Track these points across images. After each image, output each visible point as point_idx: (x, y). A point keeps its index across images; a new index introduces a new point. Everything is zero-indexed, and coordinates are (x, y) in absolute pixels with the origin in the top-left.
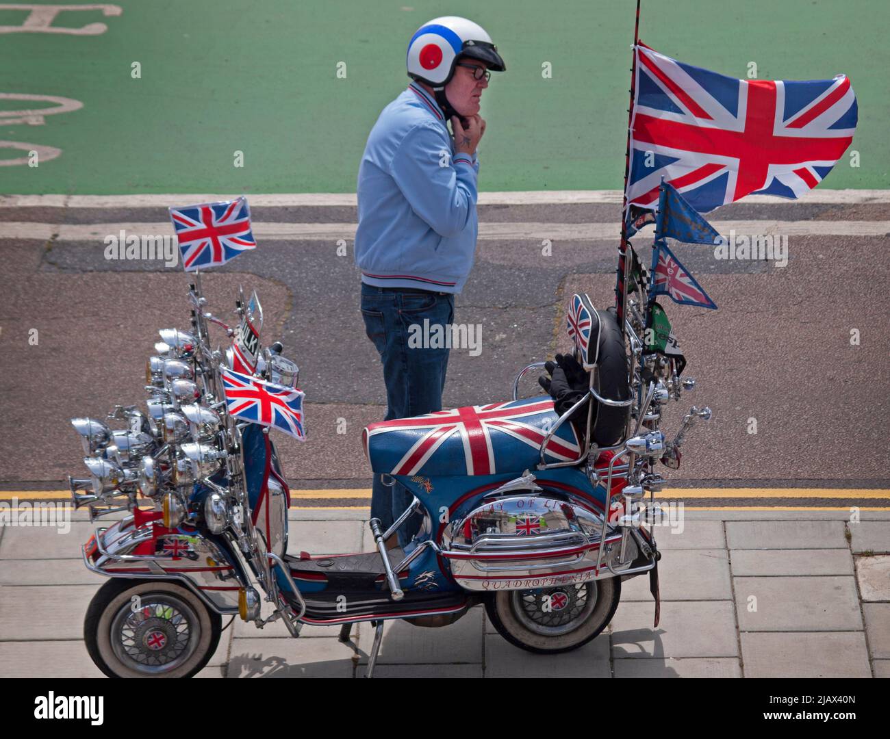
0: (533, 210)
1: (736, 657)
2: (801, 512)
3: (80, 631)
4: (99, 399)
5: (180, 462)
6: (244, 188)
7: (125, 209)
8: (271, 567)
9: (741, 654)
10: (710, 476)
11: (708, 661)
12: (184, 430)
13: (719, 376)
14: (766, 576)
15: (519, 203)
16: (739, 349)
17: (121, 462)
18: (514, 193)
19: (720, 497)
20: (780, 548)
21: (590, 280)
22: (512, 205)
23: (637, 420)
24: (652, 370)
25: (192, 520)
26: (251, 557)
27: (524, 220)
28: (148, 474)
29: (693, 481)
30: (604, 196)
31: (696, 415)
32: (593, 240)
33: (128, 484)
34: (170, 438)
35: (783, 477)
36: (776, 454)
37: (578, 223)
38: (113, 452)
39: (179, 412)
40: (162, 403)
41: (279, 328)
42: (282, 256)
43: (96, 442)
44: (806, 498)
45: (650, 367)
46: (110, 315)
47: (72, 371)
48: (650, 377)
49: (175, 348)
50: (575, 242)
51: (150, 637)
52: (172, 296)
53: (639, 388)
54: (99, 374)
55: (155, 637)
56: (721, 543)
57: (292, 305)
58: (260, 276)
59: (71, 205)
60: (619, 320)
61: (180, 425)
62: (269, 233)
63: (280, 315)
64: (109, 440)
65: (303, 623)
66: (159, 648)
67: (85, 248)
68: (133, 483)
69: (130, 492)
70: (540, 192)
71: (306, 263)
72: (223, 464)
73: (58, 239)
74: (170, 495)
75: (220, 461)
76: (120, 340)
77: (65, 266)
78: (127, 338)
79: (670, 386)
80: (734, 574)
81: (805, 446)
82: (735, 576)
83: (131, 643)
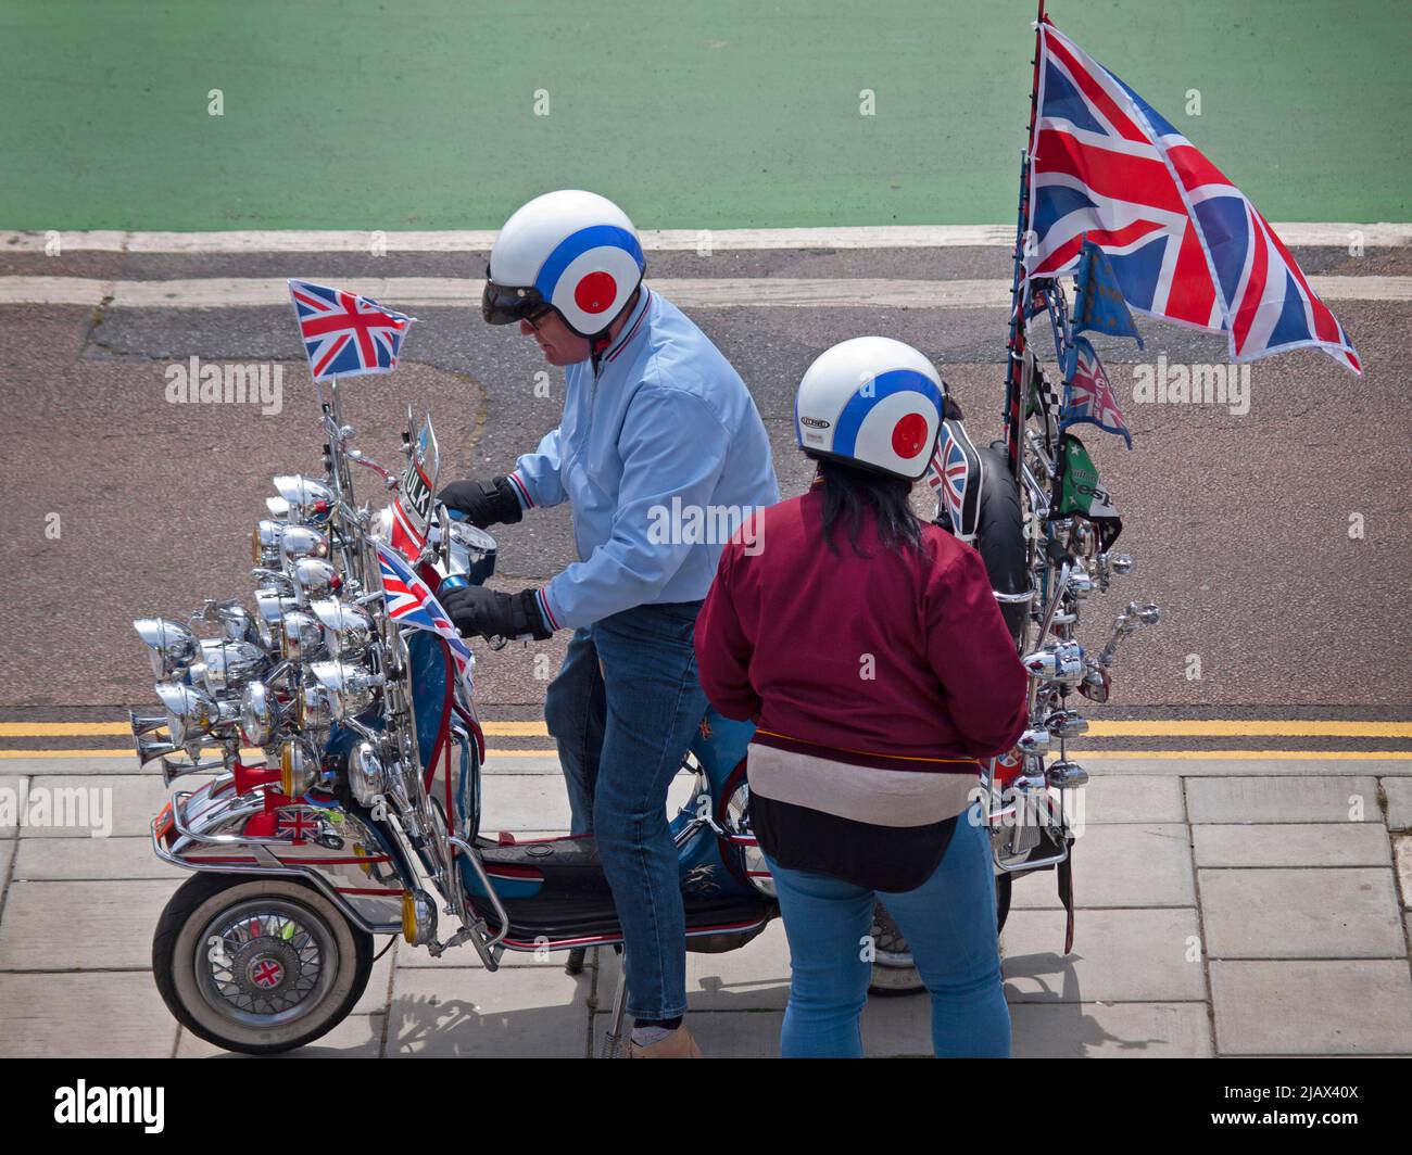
0: (874, 256)
1: (1202, 1001)
2: (1304, 761)
3: (146, 957)
4: (180, 570)
5: (310, 691)
6: (411, 221)
7: (219, 254)
8: (454, 858)
9: (1210, 996)
10: (1161, 700)
11: (1158, 1008)
12: (315, 639)
13: (1174, 533)
14: (1250, 868)
15: (851, 246)
16: (1206, 490)
17: (213, 690)
18: (843, 229)
19: (1177, 734)
20: (1274, 821)
21: (967, 374)
22: (841, 250)
23: (1040, 624)
24: (1065, 544)
25: (328, 783)
26: (423, 845)
27: (860, 275)
28: (257, 710)
29: (1132, 708)
30: (989, 235)
31: (1135, 615)
32: (971, 307)
33: (225, 726)
34: (293, 653)
35: (1277, 702)
36: (1266, 663)
37: (947, 280)
38: (201, 674)
39: (308, 611)
40: (278, 595)
41: (468, 454)
42: (471, 334)
43: (173, 658)
44: (1314, 737)
45: (1062, 538)
46: (196, 431)
47: (136, 524)
48: (1062, 555)
49: (300, 507)
50: (942, 311)
51: (257, 968)
52: (295, 401)
53: (1043, 571)
54: (179, 530)
55: (264, 967)
56: (1176, 813)
57: (488, 415)
58: (437, 368)
59: (132, 248)
60: (1012, 463)
61: (309, 632)
62: (451, 295)
63: (469, 432)
64: (194, 654)
65: (504, 948)
66: (272, 986)
67: (156, 321)
68: (233, 723)
69: (229, 738)
70: (886, 228)
71: (510, 344)
72: (378, 695)
73: (113, 304)
74: (293, 743)
75: (374, 690)
76: (212, 473)
77: (124, 350)
78: (225, 469)
79: (1093, 568)
80: (1199, 863)
81: (1313, 651)
82: (1201, 868)
83: (227, 977)
